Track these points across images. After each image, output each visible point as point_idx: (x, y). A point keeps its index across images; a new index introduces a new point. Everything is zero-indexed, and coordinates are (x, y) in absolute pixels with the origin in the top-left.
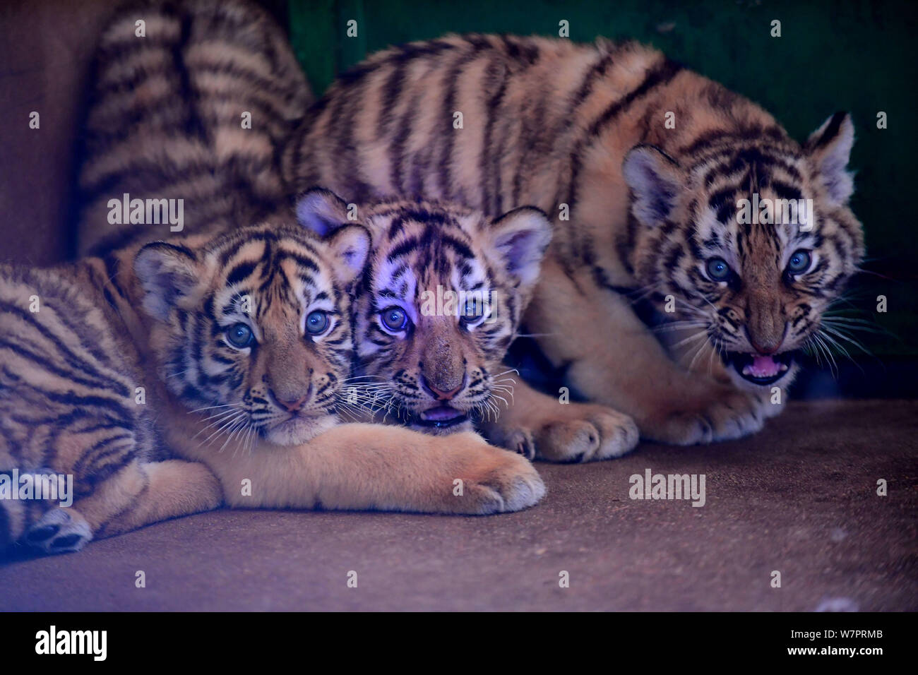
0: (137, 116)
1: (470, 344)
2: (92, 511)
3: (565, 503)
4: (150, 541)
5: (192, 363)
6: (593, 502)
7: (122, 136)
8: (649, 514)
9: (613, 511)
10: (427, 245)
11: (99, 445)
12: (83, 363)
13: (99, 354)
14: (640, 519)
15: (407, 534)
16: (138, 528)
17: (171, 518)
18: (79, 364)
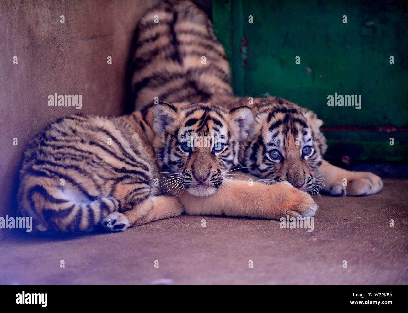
0: (155, 53)
1: (306, 165)
2: (132, 216)
3: (324, 220)
4: (153, 229)
5: (167, 155)
6: (336, 220)
7: (149, 61)
8: (360, 226)
9: (345, 224)
10: (286, 122)
11: (136, 190)
12: (130, 156)
13: (137, 152)
14: (356, 227)
15: (259, 230)
16: (148, 223)
17: (160, 219)
18: (128, 156)
